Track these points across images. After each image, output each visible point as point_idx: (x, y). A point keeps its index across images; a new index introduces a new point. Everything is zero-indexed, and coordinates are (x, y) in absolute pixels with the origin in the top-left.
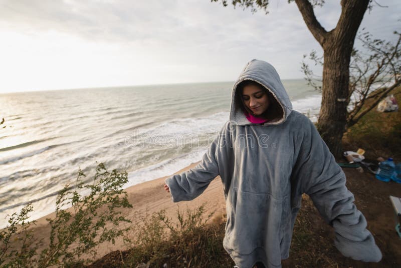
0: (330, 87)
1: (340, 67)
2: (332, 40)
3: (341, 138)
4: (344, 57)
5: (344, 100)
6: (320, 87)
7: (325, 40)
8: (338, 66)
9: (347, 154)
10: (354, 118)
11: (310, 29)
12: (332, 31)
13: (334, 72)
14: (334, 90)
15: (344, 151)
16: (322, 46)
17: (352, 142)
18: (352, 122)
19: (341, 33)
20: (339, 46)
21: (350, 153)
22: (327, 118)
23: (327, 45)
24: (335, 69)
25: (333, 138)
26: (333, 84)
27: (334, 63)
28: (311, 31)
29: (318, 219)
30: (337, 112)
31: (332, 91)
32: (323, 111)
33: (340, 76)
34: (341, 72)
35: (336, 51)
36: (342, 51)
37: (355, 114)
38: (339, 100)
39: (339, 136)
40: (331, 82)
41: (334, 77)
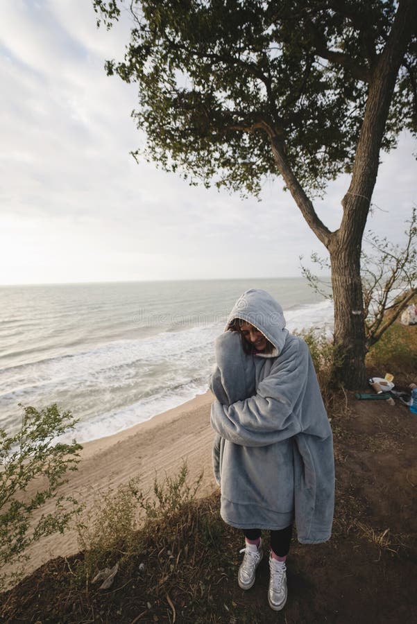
0: (342, 296)
1: (350, 272)
2: (338, 242)
3: (363, 361)
4: (353, 261)
5: (359, 312)
6: (331, 296)
7: (329, 241)
8: (347, 272)
9: (373, 382)
10: (375, 335)
11: (311, 228)
12: (336, 232)
13: (343, 278)
14: (347, 302)
15: (370, 378)
16: (327, 248)
17: (378, 365)
18: (374, 340)
19: (346, 235)
20: (346, 249)
21: (377, 380)
22: (343, 335)
23: (333, 247)
24: (345, 275)
25: (353, 360)
26: (345, 293)
27: (342, 268)
28: (313, 230)
29: (346, 473)
30: (353, 326)
31: (344, 302)
32: (337, 326)
33: (352, 284)
34: (352, 279)
35: (343, 254)
36: (350, 255)
37: (377, 329)
38: (354, 313)
39: (361, 359)
40: (342, 290)
41: (344, 284)
